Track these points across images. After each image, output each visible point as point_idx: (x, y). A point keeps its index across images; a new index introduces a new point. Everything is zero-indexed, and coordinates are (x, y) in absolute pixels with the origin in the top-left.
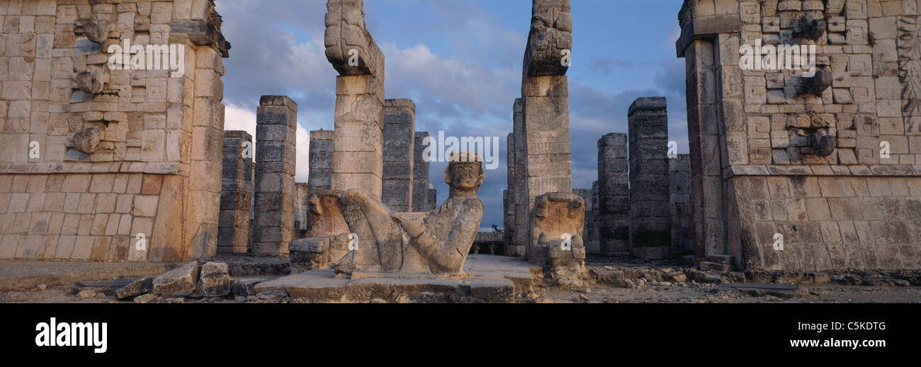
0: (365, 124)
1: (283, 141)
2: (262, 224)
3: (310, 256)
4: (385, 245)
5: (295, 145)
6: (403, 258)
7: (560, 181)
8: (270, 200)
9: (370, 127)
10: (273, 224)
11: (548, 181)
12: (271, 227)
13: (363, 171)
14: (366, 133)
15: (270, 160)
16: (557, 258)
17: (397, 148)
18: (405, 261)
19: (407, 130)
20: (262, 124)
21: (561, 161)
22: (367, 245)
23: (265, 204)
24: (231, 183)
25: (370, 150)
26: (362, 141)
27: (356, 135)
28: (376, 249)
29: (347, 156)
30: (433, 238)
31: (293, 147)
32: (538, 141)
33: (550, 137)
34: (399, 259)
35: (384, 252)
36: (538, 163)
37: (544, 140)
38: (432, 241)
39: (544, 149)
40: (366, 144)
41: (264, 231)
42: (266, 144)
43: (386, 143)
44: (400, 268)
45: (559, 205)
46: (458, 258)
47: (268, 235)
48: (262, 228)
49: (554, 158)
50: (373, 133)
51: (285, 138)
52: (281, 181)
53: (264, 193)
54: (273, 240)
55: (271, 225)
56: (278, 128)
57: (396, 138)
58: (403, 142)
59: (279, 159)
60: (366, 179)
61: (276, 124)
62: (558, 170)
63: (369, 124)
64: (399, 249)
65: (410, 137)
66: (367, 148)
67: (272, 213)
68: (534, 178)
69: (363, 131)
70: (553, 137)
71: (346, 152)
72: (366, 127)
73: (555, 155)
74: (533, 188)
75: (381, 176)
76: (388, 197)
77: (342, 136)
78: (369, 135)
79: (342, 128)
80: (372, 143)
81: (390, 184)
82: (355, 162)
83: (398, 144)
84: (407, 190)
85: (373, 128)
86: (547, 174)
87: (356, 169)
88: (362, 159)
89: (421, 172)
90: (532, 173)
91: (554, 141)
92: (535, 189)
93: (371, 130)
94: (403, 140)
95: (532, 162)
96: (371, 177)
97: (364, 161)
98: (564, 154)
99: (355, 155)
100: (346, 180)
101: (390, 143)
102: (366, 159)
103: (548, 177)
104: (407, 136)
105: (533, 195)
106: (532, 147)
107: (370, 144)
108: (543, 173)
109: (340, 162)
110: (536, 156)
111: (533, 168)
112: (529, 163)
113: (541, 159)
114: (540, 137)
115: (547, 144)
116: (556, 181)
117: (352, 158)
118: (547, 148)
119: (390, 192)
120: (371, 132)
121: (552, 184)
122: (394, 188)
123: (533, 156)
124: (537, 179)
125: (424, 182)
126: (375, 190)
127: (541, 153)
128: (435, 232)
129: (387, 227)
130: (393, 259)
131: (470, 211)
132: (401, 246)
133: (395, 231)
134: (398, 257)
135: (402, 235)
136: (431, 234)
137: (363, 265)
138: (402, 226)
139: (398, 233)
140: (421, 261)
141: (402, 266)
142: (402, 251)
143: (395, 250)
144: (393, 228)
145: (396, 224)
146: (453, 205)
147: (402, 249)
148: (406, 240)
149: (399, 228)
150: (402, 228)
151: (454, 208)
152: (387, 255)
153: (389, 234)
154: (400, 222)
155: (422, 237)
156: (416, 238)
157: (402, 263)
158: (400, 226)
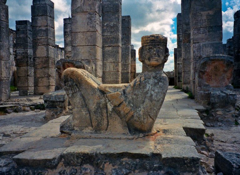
0: (89, 14)
1: (47, 26)
2: (38, 76)
3: (56, 104)
4: (95, 112)
5: (54, 28)
6: (108, 122)
7: (215, 45)
8: (42, 62)
9: (92, 15)
10: (45, 75)
11: (207, 45)
12: (43, 77)
13: (90, 44)
14: (91, 20)
15: (40, 38)
16: (217, 103)
17: (111, 27)
18: (109, 123)
19: (117, 16)
20: (35, 16)
21: (216, 31)
22: (81, 112)
23: (39, 64)
24: (23, 51)
25: (93, 30)
26: (88, 25)
27: (84, 21)
28: (88, 115)
29: (80, 36)
30: (131, 106)
31: (53, 29)
32: (200, 19)
33: (208, 15)
34: (105, 122)
35: (94, 118)
36: (200, 33)
37: (204, 18)
38: (129, 108)
39: (204, 24)
40: (90, 27)
41: (40, 80)
42: (37, 29)
44: (106, 130)
45: (216, 63)
46: (149, 122)
47: (42, 82)
48: (39, 78)
49: (211, 29)
50: (95, 19)
51: (47, 24)
52: (47, 50)
53: (38, 58)
54: (45, 85)
55: (43, 76)
56: (44, 18)
57: (111, 21)
58: (115, 23)
59: (45, 37)
60: (92, 49)
61: (42, 16)
62: (214, 38)
63: (92, 13)
64: (105, 115)
65: (119, 20)
67: (43, 69)
68: (197, 45)
69: (88, 18)
70: (210, 15)
71: (79, 32)
72: (90, 16)
73: (211, 27)
74: (196, 51)
75: (101, 46)
76: (107, 57)
77: (76, 23)
78: (92, 21)
79: (76, 17)
80: (94, 26)
81: (108, 49)
82: (84, 39)
83: (112, 24)
84: (118, 53)
85: (94, 16)
86: (206, 41)
87: (86, 43)
88: (89, 36)
89: (126, 41)
90: (196, 41)
91: (211, 18)
92: (197, 51)
93: (93, 17)
94: (115, 22)
95: (196, 33)
96: (94, 47)
97: (90, 38)
98: (218, 26)
99: (84, 34)
100: (80, 50)
101: (107, 24)
102: (91, 36)
103: (207, 43)
104: (117, 19)
105: (197, 55)
106: (196, 23)
107: (93, 27)
108: (204, 40)
109: (76, 39)
110: (199, 29)
111: (196, 37)
112: (194, 34)
113: (202, 31)
114: (202, 16)
115: (206, 20)
116: (212, 45)
117: (82, 36)
118: (206, 23)
119: (108, 54)
120: (93, 19)
121: (209, 47)
122: (110, 52)
123: (196, 29)
124: (199, 45)
125: (128, 46)
126: (97, 56)
127: (202, 26)
128: (132, 101)
129: (96, 98)
130: (101, 122)
131: (159, 84)
132: (107, 112)
133: (102, 101)
134: (105, 121)
135: (107, 104)
136: (129, 103)
137: (80, 128)
138: (107, 97)
139: (104, 102)
140: (122, 124)
141: (108, 128)
142: (107, 116)
143: (102, 116)
144: (100, 98)
145: (103, 95)
146: (145, 79)
147: (107, 115)
148: (110, 107)
149: (105, 98)
150: (107, 99)
151: (146, 82)
152: (97, 120)
153: (97, 103)
154: (105, 93)
155: (122, 105)
156: (118, 106)
157: (108, 126)
158: (106, 97)
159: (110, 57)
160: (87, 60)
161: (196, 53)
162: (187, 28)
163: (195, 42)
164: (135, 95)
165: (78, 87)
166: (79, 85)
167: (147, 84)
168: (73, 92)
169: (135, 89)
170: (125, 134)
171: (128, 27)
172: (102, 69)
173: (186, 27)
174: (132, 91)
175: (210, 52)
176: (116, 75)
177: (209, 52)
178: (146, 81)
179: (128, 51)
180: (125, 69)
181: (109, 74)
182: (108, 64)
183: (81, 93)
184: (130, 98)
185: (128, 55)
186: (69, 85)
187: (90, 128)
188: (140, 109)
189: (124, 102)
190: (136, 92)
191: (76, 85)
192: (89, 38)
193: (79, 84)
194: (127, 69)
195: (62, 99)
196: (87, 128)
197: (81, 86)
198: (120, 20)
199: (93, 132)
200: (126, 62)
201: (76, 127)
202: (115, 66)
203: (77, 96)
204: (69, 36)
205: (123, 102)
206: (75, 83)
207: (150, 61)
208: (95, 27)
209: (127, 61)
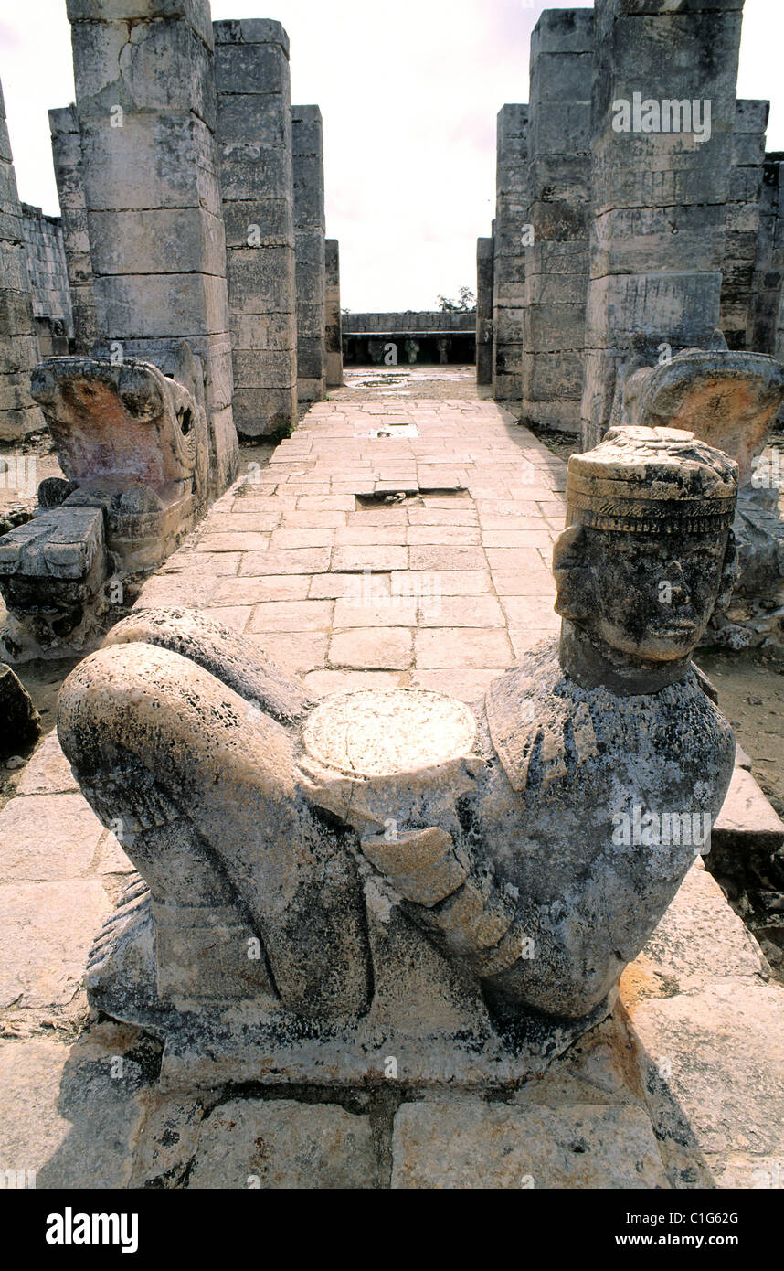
0: (163, 120)
4: (289, 932)
7: (692, 287)
11: (662, 285)
13: (174, 268)
14: (171, 151)
17: (253, 164)
18: (378, 985)
19: (273, 114)
21: (703, 225)
22: (207, 925)
25: (185, 202)
26: (160, 174)
27: (143, 157)
29: (127, 226)
30: (509, 903)
32: (643, 167)
36: (640, 233)
37: (662, 163)
39: (658, 190)
40: (172, 185)
43: (227, 151)
44: (362, 1013)
49: (684, 218)
50: (189, 150)
57: (250, 135)
58: (267, 146)
60: (185, 291)
62: (692, 255)
63: (175, 119)
64: (352, 940)
65: (282, 131)
66: (179, 198)
68: (624, 279)
69: (161, 143)
70: (686, 152)
71: (122, 210)
72: (169, 131)
73: (686, 207)
74: (618, 307)
75: (223, 270)
76: (241, 292)
77: (104, 163)
78: (178, 157)
79: (102, 136)
80: (190, 181)
81: (245, 259)
82: (148, 242)
83: (255, 151)
84: (284, 273)
85: (187, 134)
86: (660, 267)
87: (156, 261)
88: (168, 230)
89: (307, 211)
90: (621, 263)
91: (687, 166)
92: (625, 309)
93: (184, 139)
94: (266, 140)
95: (622, 231)
96: (195, 282)
97: (173, 237)
98: (709, 205)
99: (146, 221)
100: (133, 294)
101: (235, 149)
102: (178, 230)
103: (663, 275)
104: (274, 129)
105: (620, 326)
106: (626, 185)
107: (183, 185)
108: (651, 263)
109: (111, 243)
110: (635, 213)
111: (625, 247)
112: (616, 232)
113: (649, 222)
114: (652, 154)
115: (669, 176)
116: (682, 284)
117: (139, 231)
118: (666, 187)
119: (245, 281)
120: (182, 146)
121: (670, 293)
122: (251, 269)
123: (626, 212)
124: (633, 282)
125: (315, 234)
126: (210, 319)
127: (649, 202)
128: (511, 867)
129: (296, 858)
130: (331, 980)
131: (692, 791)
132: (364, 929)
133: (329, 871)
134: (352, 973)
135: (361, 885)
136: (497, 883)
137: (205, 1001)
138: (360, 851)
139: (345, 879)
140: (452, 983)
141: (369, 1003)
142: (366, 949)
143: (336, 948)
144: (319, 860)
145: (334, 839)
146: (602, 748)
147: (366, 941)
148: (380, 905)
149: (349, 854)
150: (359, 858)
151: (610, 770)
152: (303, 968)
153: (302, 883)
154: (350, 829)
155: (456, 905)
156: (432, 909)
157: (371, 994)
158: (353, 850)
159: (251, 291)
160: (164, 337)
161: (619, 314)
162: (553, 179)
163: (617, 267)
164: (531, 838)
165: (172, 801)
166: (176, 789)
167: (616, 780)
168: (147, 825)
169: (540, 806)
170: (470, 1032)
171: (314, 155)
172: (230, 372)
173: (547, 173)
174: (516, 818)
175: (672, 313)
176: (277, 366)
177: (668, 314)
178: (608, 759)
179: (317, 254)
180: (307, 323)
181: (252, 362)
182: (246, 319)
183: (197, 831)
184: (506, 850)
185: (316, 269)
186: (112, 787)
187: (268, 1000)
188: (556, 904)
189: (470, 885)
190: (543, 824)
191: (160, 787)
192: (171, 238)
193: (182, 782)
194: (312, 324)
195: (75, 571)
196: (247, 1002)
197: (196, 797)
198: (286, 134)
199: (287, 1022)
200: (309, 299)
201: (185, 998)
202: (272, 329)
203: (175, 849)
204: (77, 186)
205: (463, 886)
206: (149, 779)
207: (638, 642)
208: (193, 186)
209: (313, 293)
